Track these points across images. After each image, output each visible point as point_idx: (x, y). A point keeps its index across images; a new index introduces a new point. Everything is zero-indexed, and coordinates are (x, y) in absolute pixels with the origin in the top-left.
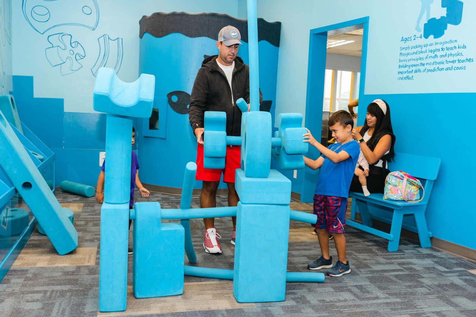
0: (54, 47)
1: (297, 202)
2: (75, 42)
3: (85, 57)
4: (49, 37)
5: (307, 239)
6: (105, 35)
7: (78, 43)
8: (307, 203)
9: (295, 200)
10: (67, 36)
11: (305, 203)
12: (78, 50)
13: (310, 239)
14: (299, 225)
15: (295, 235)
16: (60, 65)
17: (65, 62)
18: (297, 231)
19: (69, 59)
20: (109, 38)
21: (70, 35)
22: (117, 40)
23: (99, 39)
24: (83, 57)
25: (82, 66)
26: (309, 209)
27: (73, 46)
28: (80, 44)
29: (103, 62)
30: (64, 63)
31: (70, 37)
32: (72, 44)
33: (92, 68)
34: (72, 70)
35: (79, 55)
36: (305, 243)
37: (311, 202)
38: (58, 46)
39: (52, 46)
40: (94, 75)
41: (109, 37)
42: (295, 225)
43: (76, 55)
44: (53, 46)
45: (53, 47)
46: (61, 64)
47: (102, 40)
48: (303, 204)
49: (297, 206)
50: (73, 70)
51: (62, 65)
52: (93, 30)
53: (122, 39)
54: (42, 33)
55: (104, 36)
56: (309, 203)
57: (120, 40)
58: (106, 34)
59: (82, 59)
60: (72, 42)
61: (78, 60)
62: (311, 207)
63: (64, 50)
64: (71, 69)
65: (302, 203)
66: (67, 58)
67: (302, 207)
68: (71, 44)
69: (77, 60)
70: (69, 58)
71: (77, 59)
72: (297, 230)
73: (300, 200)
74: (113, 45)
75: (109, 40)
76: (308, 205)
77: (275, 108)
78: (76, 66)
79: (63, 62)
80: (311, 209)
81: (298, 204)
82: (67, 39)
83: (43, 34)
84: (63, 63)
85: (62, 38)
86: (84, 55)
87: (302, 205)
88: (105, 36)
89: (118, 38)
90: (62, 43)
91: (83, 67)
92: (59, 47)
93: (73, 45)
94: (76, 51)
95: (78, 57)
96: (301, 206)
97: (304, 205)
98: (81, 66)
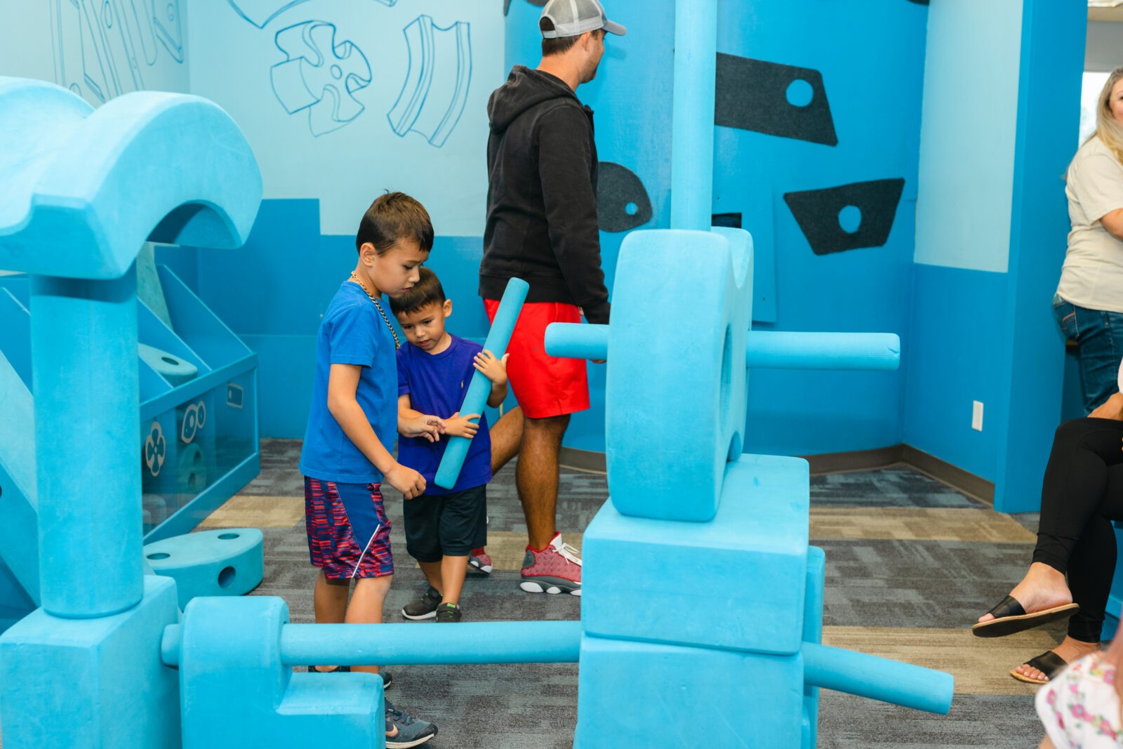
0: (291, 61)
1: (984, 508)
2: (345, 42)
3: (369, 81)
4: (280, 35)
5: (979, 683)
6: (422, 16)
7: (352, 44)
8: (1016, 514)
9: (976, 502)
10: (320, 27)
11: (1011, 514)
12: (353, 64)
13: (991, 682)
14: (964, 610)
15: (938, 661)
16: (308, 109)
17: (319, 98)
18: (949, 640)
19: (329, 90)
20: (433, 24)
21: (331, 25)
22: (454, 28)
23: (407, 31)
24: (366, 83)
25: (363, 109)
26: (1018, 542)
27: (340, 55)
28: (356, 47)
29: (418, 93)
30: (318, 101)
31: (331, 29)
32: (336, 50)
33: (390, 112)
34: (339, 121)
35: (357, 78)
36: (969, 701)
37: (1030, 513)
38: (301, 58)
39: (284, 58)
40: (394, 130)
41: (435, 22)
42: (949, 613)
43: (348, 77)
44: (291, 58)
45: (288, 61)
46: (309, 106)
47: (414, 32)
48: (1003, 520)
49: (977, 526)
50: (341, 119)
51: (313, 107)
52: (390, 6)
53: (469, 24)
54: (261, 25)
55: (418, 19)
56: (1024, 513)
57: (464, 28)
58: (425, 13)
59: (363, 87)
60: (336, 45)
61: (353, 91)
62: (1027, 531)
63: (316, 66)
64: (335, 117)
65: (1000, 513)
66: (325, 89)
67: (994, 532)
68: (333, 48)
69: (349, 93)
70: (329, 87)
71: (351, 89)
72: (953, 635)
73: (992, 501)
74: (445, 43)
75: (432, 30)
76: (1018, 525)
77: (915, 201)
78: (348, 107)
79: (315, 101)
80: (1026, 542)
81: (984, 516)
82: (322, 35)
83: (262, 28)
84: (315, 103)
85: (312, 35)
86: (368, 78)
87: (997, 523)
88: (421, 19)
89: (457, 23)
90: (310, 47)
91: (365, 111)
92: (303, 59)
93: (340, 51)
94: (348, 66)
95: (351, 83)
96: (992, 526)
97: (1003, 523)
98: (361, 107)
